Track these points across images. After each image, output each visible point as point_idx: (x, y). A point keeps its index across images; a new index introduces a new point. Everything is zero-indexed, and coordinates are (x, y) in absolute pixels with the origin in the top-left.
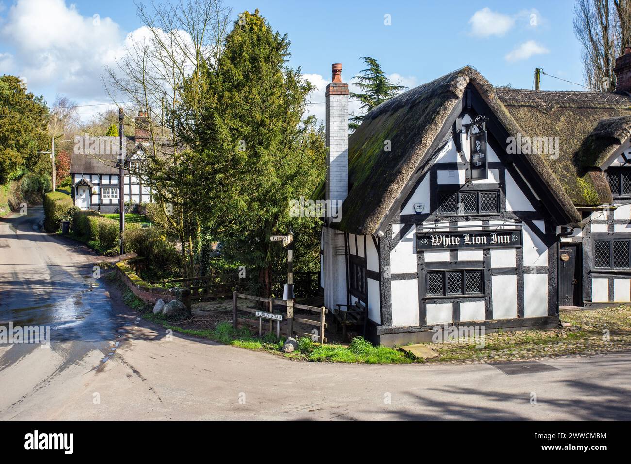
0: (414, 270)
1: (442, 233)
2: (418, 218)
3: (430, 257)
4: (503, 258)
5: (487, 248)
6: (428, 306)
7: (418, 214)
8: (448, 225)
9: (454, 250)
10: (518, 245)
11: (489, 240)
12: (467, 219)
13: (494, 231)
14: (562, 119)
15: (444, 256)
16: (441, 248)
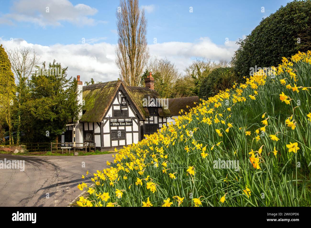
0: (109, 132)
1: (115, 122)
2: (110, 118)
3: (113, 128)
4: (128, 129)
5: (125, 126)
6: (112, 141)
7: (110, 117)
8: (116, 120)
9: (118, 126)
10: (132, 125)
11: (126, 124)
12: (120, 118)
13: (127, 122)
14: (135, 94)
15: (115, 128)
16: (115, 126)
